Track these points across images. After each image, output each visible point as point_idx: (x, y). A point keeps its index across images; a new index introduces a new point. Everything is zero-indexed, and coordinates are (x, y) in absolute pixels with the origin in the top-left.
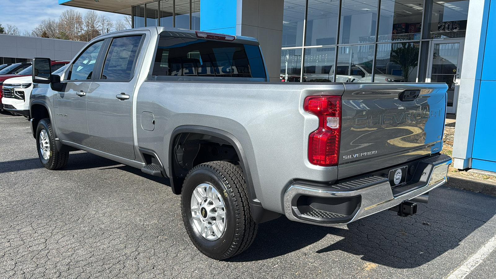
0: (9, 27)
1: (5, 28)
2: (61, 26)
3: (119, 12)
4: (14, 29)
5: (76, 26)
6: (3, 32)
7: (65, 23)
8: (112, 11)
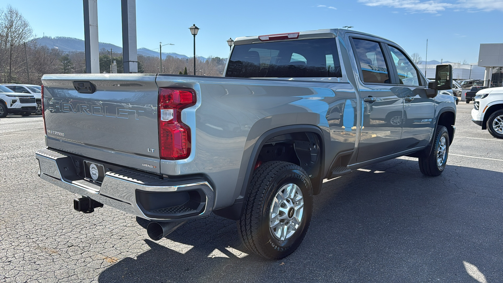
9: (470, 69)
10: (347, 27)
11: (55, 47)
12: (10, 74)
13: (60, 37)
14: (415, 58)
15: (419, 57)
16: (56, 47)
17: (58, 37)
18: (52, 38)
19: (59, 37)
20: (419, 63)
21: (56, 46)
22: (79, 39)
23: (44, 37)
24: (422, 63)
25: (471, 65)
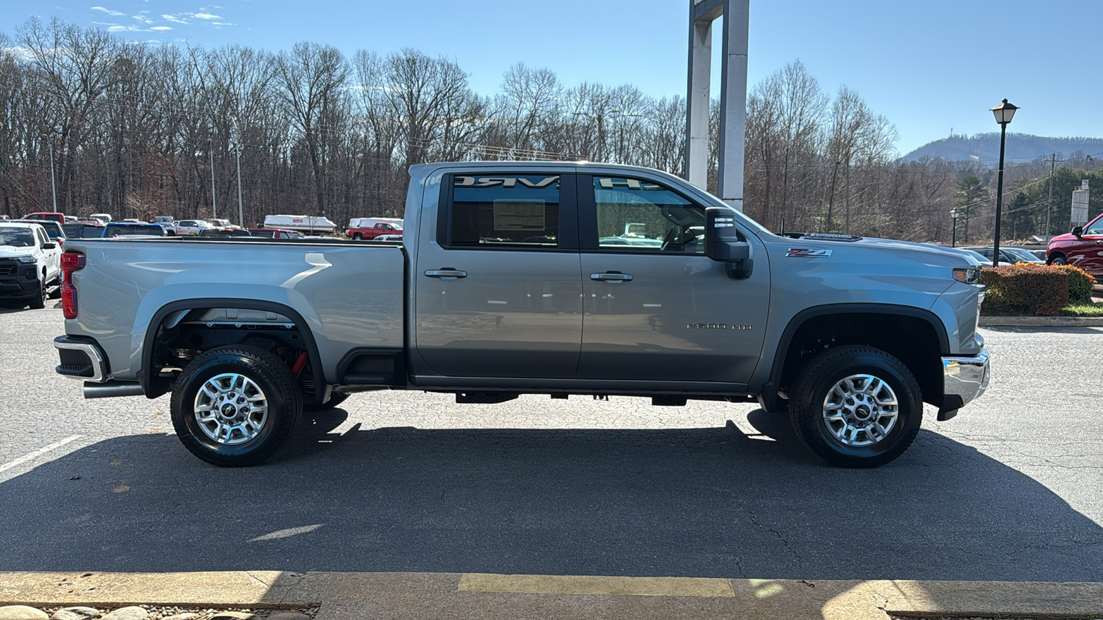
11: (971, 156)
12: (829, 219)
13: (986, 135)
16: (975, 157)
17: (980, 135)
18: (968, 138)
19: (984, 133)
21: (974, 155)
22: (1028, 135)
23: (950, 138)
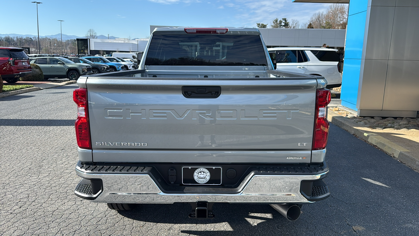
0: (293, 21)
1: (290, 22)
2: (327, 17)
3: (341, 2)
4: (296, 22)
5: (339, 15)
6: (288, 25)
7: (331, 14)
8: (337, 2)
9: (137, 43)
10: (36, 2)
14: (92, 33)
15: (95, 32)
20: (95, 37)
24: (98, 38)
25: (138, 41)
